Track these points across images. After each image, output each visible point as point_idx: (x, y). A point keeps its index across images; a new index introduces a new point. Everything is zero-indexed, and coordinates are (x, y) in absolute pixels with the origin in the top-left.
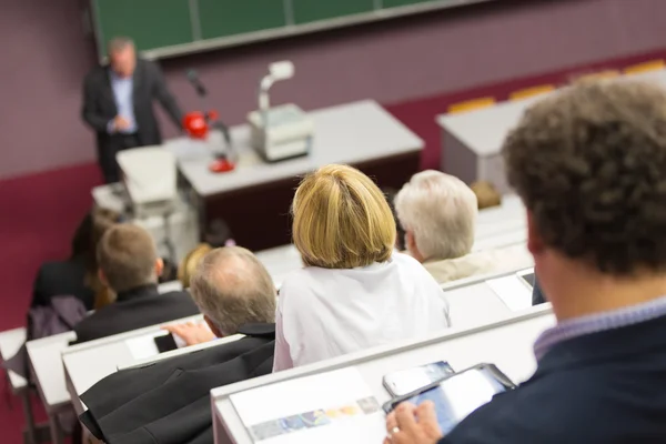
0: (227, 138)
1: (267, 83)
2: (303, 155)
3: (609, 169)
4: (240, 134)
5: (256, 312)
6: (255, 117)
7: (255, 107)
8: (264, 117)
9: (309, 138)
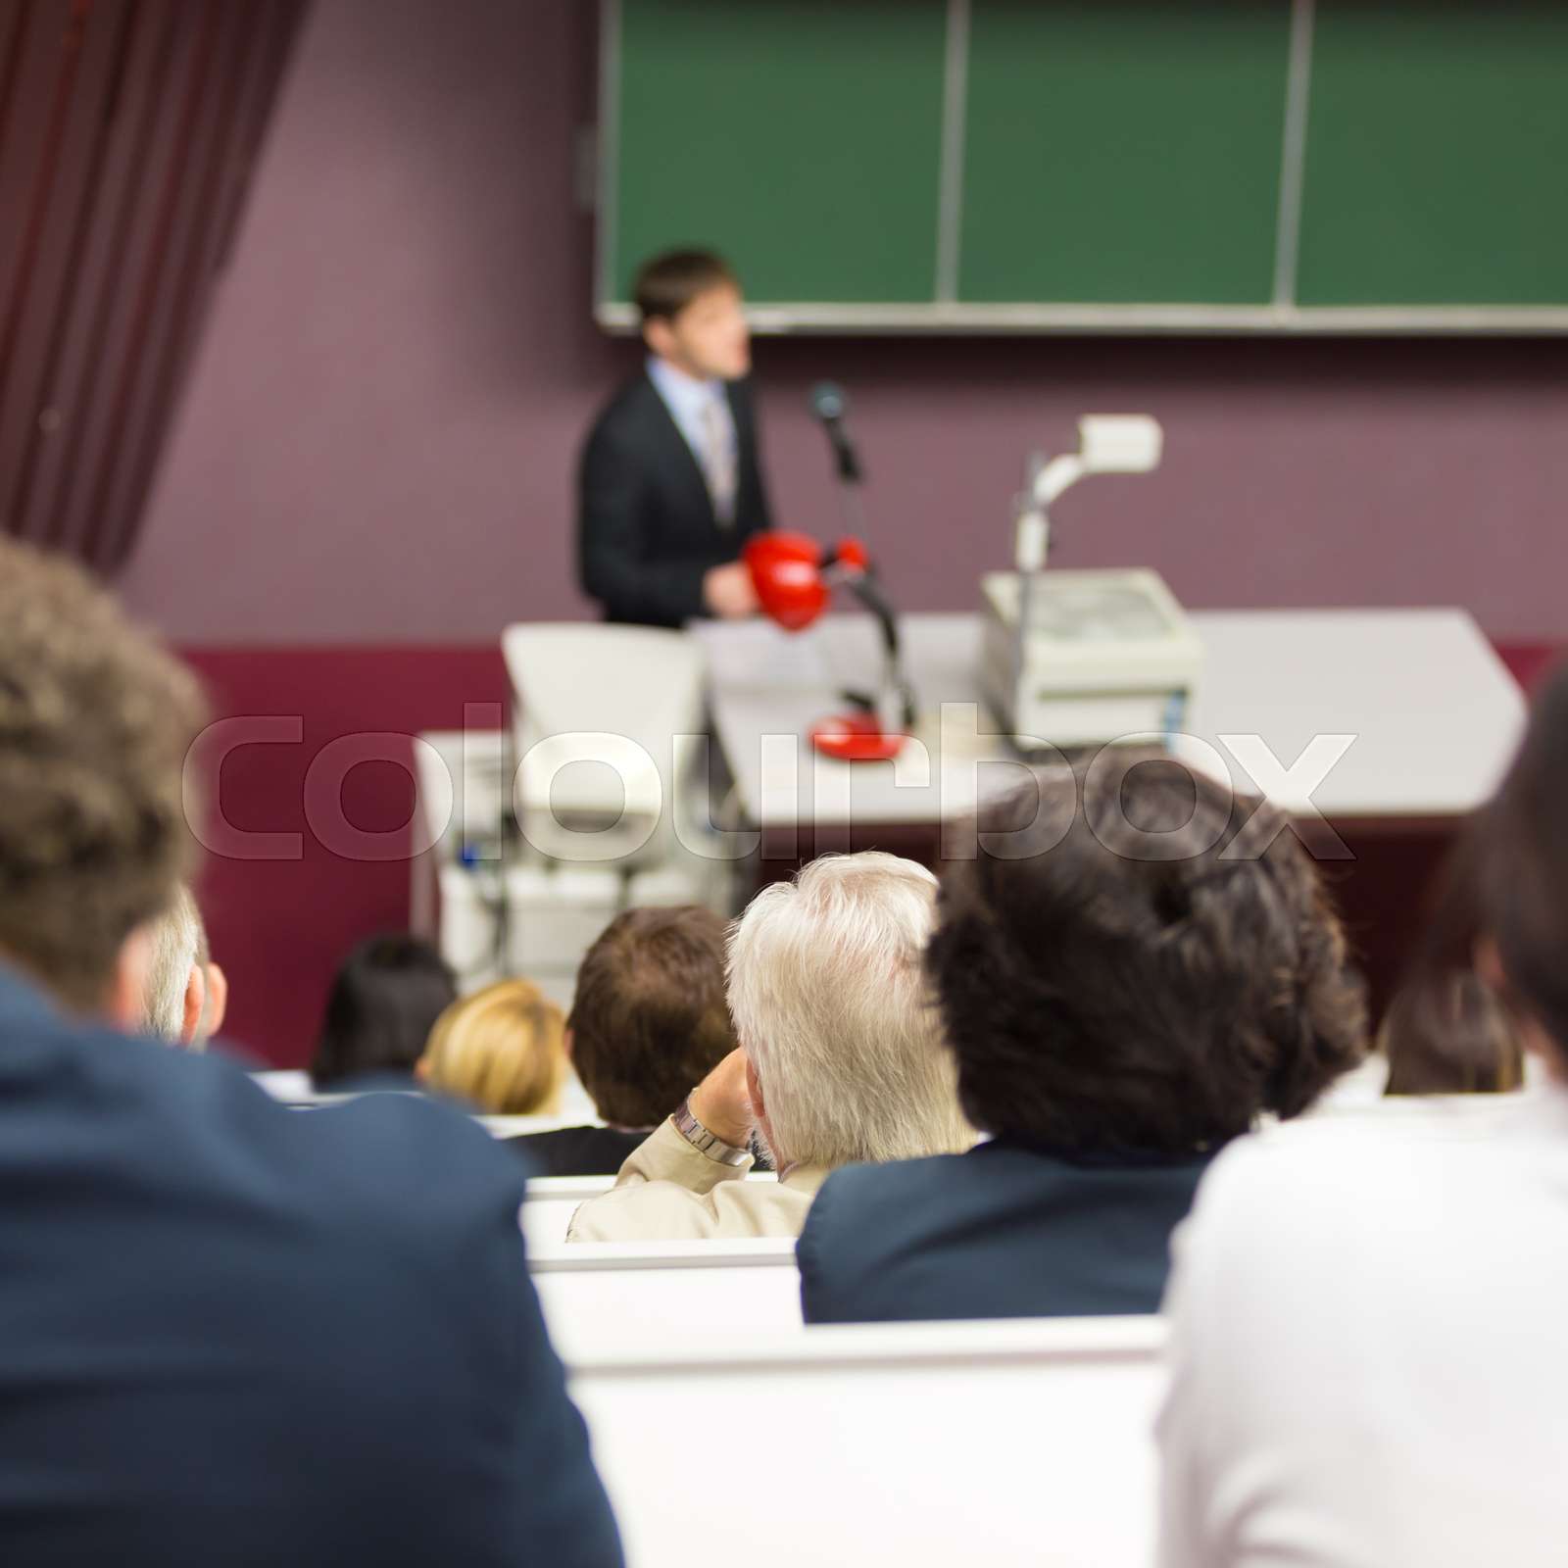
0: (891, 640)
1: (1054, 478)
6: (1002, 589)
7: (1008, 563)
8: (1024, 598)
9: (1180, 694)
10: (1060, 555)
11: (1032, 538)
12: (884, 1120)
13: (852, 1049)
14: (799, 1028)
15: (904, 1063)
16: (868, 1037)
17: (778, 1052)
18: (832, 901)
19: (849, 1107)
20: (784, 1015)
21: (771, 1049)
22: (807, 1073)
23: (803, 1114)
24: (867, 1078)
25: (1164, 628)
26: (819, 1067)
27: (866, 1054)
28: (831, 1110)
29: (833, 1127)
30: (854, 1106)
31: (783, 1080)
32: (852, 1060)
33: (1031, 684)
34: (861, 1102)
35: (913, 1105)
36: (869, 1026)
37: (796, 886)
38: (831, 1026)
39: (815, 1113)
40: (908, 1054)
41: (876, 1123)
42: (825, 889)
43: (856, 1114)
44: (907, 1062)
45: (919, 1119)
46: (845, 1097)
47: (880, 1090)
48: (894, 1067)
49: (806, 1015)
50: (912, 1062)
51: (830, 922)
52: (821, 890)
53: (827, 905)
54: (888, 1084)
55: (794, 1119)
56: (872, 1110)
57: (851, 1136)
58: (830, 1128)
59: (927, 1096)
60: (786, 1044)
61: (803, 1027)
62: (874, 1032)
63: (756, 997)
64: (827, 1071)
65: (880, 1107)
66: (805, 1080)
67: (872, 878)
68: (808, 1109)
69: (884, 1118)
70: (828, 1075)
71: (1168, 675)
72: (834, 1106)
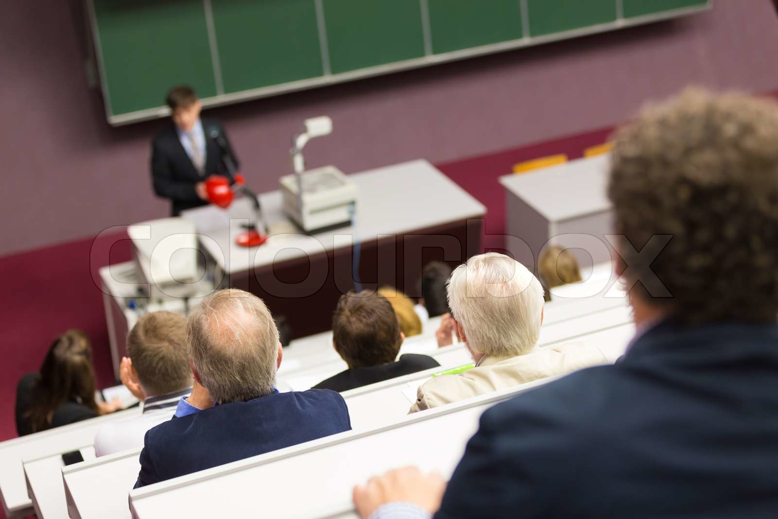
0: (257, 206)
1: (302, 141)
2: (346, 224)
3: (703, 235)
4: (271, 201)
5: (243, 378)
6: (288, 181)
7: (290, 170)
8: (299, 182)
9: (353, 203)
10: (309, 166)
11: (299, 162)
12: (506, 335)
13: (492, 313)
14: (474, 308)
15: (510, 315)
16: (497, 307)
17: (468, 318)
18: (479, 267)
19: (493, 331)
20: (468, 304)
21: (466, 317)
22: (478, 322)
23: (479, 336)
24: (498, 321)
25: (342, 183)
26: (481, 319)
27: (497, 313)
28: (488, 334)
29: (489, 339)
30: (495, 331)
31: (471, 326)
32: (492, 315)
33: (306, 210)
34: (497, 329)
35: (515, 329)
36: (497, 304)
37: (466, 265)
38: (484, 305)
39: (483, 336)
40: (511, 312)
41: (504, 336)
42: (477, 263)
43: (496, 333)
44: (511, 315)
45: (517, 332)
46: (492, 328)
47: (503, 324)
48: (506, 316)
49: (475, 303)
50: (512, 314)
51: (479, 274)
52: (476, 264)
53: (478, 268)
54: (505, 322)
55: (476, 338)
56: (501, 331)
57: (496, 341)
58: (488, 339)
59: (519, 325)
60: (470, 313)
61: (475, 308)
62: (498, 305)
63: (459, 301)
64: (485, 321)
65: (504, 330)
66: (478, 324)
67: (491, 258)
68: (480, 333)
69: (505, 333)
70: (486, 322)
71: (348, 198)
72: (489, 332)
